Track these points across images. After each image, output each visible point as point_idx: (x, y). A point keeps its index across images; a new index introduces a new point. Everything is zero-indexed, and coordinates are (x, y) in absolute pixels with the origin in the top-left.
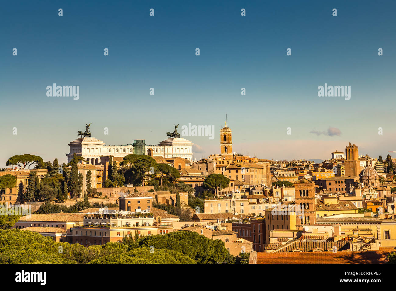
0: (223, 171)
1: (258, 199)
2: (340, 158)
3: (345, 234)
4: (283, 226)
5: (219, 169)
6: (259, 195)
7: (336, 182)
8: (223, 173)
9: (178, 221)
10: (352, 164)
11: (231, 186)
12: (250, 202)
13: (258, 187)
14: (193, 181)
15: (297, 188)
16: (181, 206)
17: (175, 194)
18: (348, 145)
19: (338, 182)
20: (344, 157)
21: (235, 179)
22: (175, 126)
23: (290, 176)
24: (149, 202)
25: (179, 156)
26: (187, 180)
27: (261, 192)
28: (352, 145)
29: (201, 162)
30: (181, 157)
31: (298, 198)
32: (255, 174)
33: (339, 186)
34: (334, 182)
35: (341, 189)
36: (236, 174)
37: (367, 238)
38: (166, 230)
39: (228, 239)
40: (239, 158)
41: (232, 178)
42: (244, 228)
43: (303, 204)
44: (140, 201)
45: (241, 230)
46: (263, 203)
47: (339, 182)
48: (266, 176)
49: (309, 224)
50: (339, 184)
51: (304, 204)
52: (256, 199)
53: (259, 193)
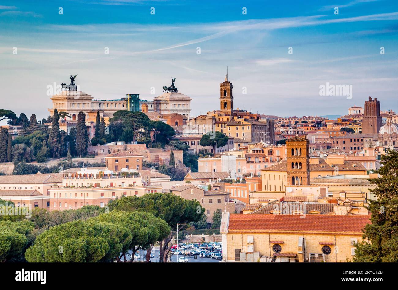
0: (222, 128)
1: (257, 158)
2: (359, 114)
3: (333, 196)
4: (280, 186)
5: (218, 126)
6: (258, 153)
7: (351, 141)
8: (222, 130)
9: (169, 180)
10: (372, 121)
11: (231, 144)
12: (248, 160)
13: (256, 145)
14: (189, 138)
15: (289, 146)
16: (175, 165)
17: (169, 153)
18: (368, 100)
19: (353, 141)
20: (363, 112)
21: (235, 137)
22: (172, 79)
23: (302, 134)
24: (138, 160)
25: (177, 112)
26: (182, 138)
27: (260, 151)
28: (373, 99)
29: (199, 118)
30: (179, 113)
31: (290, 157)
32: (256, 131)
33: (355, 144)
34: (350, 140)
35: (357, 148)
36: (237, 131)
37: (356, 202)
38: (155, 190)
39: (220, 199)
40: (240, 114)
41: (232, 136)
42: (239, 188)
43: (295, 164)
44: (128, 160)
45: (236, 190)
46: (262, 162)
47: (355, 140)
48: (270, 133)
49: (301, 184)
50: (355, 143)
51: (297, 163)
52: (254, 158)
53: (258, 151)
